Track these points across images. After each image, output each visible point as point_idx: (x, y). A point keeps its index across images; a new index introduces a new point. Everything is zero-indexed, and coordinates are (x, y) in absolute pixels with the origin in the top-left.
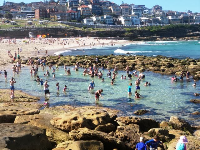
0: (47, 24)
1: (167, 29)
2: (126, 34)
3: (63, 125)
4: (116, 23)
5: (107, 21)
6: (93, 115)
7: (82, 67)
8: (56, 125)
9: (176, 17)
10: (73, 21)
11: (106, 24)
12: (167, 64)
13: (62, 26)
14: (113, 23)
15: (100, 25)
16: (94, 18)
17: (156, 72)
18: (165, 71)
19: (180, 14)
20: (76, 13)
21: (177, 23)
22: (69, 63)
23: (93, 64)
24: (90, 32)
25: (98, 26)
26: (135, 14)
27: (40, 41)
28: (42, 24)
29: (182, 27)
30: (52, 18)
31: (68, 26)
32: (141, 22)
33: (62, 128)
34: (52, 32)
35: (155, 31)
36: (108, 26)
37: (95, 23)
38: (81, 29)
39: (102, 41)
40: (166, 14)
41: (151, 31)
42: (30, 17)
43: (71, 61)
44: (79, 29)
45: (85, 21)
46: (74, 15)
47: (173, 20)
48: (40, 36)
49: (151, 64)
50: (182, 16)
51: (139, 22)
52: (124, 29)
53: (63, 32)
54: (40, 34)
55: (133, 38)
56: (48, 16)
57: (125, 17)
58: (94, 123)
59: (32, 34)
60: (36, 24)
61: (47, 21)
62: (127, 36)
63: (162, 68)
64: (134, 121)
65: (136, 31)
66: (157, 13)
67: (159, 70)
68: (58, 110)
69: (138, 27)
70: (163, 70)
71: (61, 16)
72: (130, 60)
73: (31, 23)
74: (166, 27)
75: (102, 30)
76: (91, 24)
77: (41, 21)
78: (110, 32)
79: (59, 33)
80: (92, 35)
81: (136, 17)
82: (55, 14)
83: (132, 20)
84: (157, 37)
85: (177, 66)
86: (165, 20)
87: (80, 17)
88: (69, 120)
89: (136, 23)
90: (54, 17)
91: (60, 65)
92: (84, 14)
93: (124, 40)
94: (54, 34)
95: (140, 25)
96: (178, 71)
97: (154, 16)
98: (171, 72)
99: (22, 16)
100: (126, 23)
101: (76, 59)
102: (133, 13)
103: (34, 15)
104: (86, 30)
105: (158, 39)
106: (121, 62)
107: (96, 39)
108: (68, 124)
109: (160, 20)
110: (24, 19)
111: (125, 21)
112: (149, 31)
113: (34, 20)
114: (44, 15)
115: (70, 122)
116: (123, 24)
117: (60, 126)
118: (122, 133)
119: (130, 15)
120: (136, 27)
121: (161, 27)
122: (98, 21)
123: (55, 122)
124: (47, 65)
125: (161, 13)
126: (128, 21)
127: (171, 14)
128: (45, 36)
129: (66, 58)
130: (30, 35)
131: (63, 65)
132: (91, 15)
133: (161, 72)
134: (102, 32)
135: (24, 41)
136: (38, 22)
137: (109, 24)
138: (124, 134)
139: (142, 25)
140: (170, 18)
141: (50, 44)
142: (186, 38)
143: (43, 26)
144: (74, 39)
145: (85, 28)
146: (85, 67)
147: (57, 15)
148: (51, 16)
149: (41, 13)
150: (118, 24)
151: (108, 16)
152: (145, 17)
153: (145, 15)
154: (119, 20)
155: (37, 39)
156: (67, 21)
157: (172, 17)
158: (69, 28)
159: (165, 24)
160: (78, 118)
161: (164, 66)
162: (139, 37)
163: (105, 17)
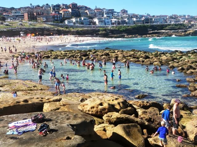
0: (35, 25)
1: (133, 28)
2: (100, 33)
3: (91, 110)
4: (92, 24)
5: (84, 22)
6: (113, 100)
7: (74, 60)
8: (84, 110)
9: (139, 19)
10: (56, 22)
11: (84, 24)
12: (144, 56)
13: (47, 26)
14: (89, 23)
15: (78, 25)
16: (74, 20)
17: (136, 63)
18: (145, 62)
19: (142, 16)
20: (59, 16)
21: (140, 24)
22: (61, 57)
23: (82, 57)
24: (71, 31)
25: (77, 26)
26: (107, 16)
27: (31, 39)
28: (31, 25)
29: (144, 27)
30: (38, 20)
31: (52, 26)
32: (112, 23)
33: (90, 113)
34: (39, 31)
35: (123, 30)
36: (85, 26)
37: (74, 23)
38: (63, 29)
39: (81, 38)
40: (131, 16)
41: (120, 30)
42: (20, 19)
43: (62, 55)
44: (61, 29)
45: (66, 22)
46: (57, 17)
47: (137, 21)
48: (29, 35)
49: (130, 56)
50: (143, 18)
51: (110, 23)
52: (99, 28)
53: (49, 32)
54: (30, 33)
55: (105, 35)
56: (35, 18)
57: (99, 19)
58: (117, 108)
59: (23, 33)
60: (25, 25)
61: (35, 22)
62: (101, 34)
63: (141, 59)
64: (147, 104)
65: (108, 30)
66: (124, 16)
67: (139, 61)
68: (71, 96)
69: (110, 27)
70: (143, 61)
71: (46, 18)
72: (112, 54)
73: (21, 24)
74: (131, 26)
75: (80, 29)
76: (72, 24)
77: (30, 23)
78: (88, 31)
79: (45, 32)
80: (73, 33)
81: (108, 19)
82: (41, 17)
83: (104, 21)
84: (125, 34)
85: (152, 58)
86: (131, 21)
87: (62, 19)
88: (96, 106)
89: (108, 24)
90: (40, 19)
91: (54, 58)
92: (65, 16)
93: (99, 37)
94: (41, 33)
95: (111, 26)
96: (155, 62)
97: (122, 18)
98: (149, 63)
99: (13, 19)
100: (100, 24)
101: (67, 54)
102: (105, 16)
103: (23, 18)
104: (67, 30)
105: (126, 36)
106: (105, 55)
107: (76, 36)
108: (95, 109)
109: (127, 21)
110: (15, 21)
111: (99, 22)
112: (119, 30)
113: (23, 22)
114: (32, 17)
115: (97, 108)
116: (98, 24)
117: (88, 111)
118: (146, 115)
119: (102, 17)
120: (108, 27)
121: (128, 26)
122: (77, 22)
123: (83, 107)
124: (43, 59)
125: (127, 15)
126: (101, 22)
127: (135, 17)
128: (34, 34)
129: (57, 53)
130: (22, 34)
131: (57, 58)
132: (71, 17)
133: (141, 63)
134: (81, 31)
135: (17, 39)
136: (27, 23)
137: (86, 24)
138: (148, 116)
139: (113, 25)
140: (135, 19)
141: (39, 42)
142: (148, 35)
143: (32, 27)
144: (58, 37)
145: (67, 28)
146: (77, 60)
147: (43, 17)
148: (38, 19)
149: (29, 16)
150: (93, 24)
151: (85, 18)
152: (115, 19)
153: (114, 17)
154: (94, 21)
155: (28, 37)
156: (52, 22)
157: (136, 19)
158: (54, 28)
159: (131, 24)
160: (103, 104)
161: (142, 58)
162: (111, 34)
163: (82, 18)
